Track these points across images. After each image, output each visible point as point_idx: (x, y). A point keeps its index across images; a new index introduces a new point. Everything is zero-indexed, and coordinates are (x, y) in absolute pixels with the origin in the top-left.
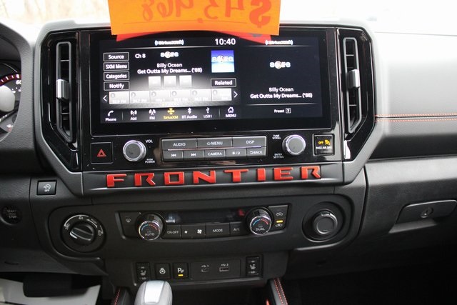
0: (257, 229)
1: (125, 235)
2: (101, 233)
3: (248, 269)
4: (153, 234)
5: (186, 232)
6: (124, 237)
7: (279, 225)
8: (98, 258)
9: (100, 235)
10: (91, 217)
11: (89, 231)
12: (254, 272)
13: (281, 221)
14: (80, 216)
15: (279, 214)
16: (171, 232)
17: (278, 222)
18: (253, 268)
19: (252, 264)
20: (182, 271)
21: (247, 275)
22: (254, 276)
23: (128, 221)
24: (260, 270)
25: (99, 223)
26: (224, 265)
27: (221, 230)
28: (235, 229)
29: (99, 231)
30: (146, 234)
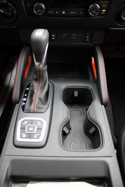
0: (92, 12)
1: (27, 13)
2: (15, 12)
3: (85, 38)
4: (40, 11)
5: (57, 12)
6: (26, 14)
7: (103, 13)
8: (15, 27)
9: (15, 13)
10: (10, 2)
11: (9, 10)
12: (88, 40)
13: (105, 11)
15: (104, 6)
16: (49, 12)
17: (103, 11)
18: (88, 38)
19: (87, 35)
20: (54, 36)
21: (85, 42)
22: (87, 42)
23: (29, 5)
24: (91, 38)
25: (14, 6)
26: (74, 35)
27: (74, 13)
28: (81, 13)
29: (14, 11)
30: (37, 11)
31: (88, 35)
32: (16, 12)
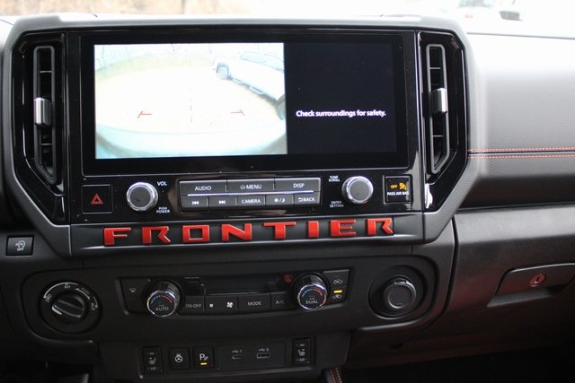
0: (307, 302)
1: (128, 311)
2: (94, 306)
3: (295, 355)
4: (167, 309)
5: (211, 305)
6: (127, 313)
7: (337, 296)
8: (91, 341)
9: (93, 309)
10: (81, 285)
11: (78, 303)
12: (303, 360)
13: (340, 291)
14: (66, 284)
15: (337, 282)
16: (190, 306)
17: (335, 292)
18: (302, 354)
20: (206, 358)
21: (294, 364)
22: (303, 364)
23: (133, 291)
24: (312, 356)
25: (92, 293)
26: (263, 350)
27: (259, 303)
28: (277, 302)
29: (92, 304)
30: (157, 309)
31: (302, 348)
32: (96, 306)
